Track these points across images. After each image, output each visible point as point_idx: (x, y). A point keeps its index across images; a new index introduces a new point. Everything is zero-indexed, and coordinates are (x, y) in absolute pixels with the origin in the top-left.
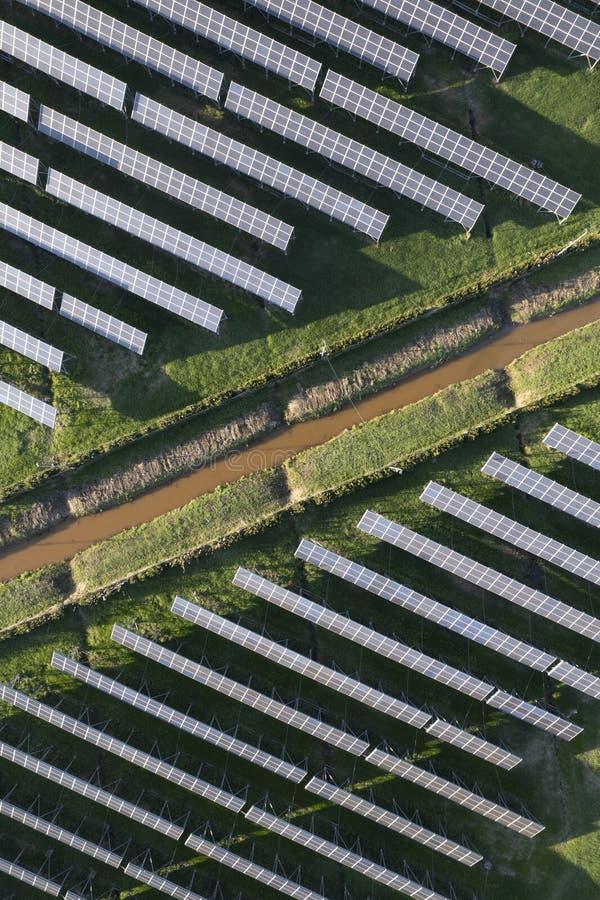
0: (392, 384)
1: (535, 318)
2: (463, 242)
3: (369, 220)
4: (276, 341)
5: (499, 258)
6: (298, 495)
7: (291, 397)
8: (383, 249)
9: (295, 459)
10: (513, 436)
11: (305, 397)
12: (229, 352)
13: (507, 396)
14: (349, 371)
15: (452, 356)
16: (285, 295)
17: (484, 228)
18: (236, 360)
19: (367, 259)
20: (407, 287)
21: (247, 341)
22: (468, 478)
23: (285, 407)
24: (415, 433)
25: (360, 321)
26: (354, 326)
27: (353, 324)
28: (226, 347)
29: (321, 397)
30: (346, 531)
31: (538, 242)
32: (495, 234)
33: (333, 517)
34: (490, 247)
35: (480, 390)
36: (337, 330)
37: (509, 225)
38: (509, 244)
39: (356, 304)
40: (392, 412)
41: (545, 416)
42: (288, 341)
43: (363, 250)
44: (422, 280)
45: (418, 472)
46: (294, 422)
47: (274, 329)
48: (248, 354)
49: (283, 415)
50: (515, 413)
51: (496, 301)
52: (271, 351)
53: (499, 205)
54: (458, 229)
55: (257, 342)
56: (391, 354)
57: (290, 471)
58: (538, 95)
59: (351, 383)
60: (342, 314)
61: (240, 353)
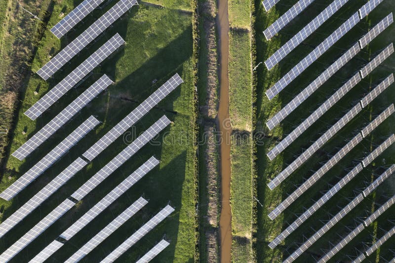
0: (219, 179)
1: (217, 109)
2: (174, 126)
3: (151, 163)
4: (183, 219)
5: (187, 113)
6: (249, 236)
7: (208, 222)
8: (163, 160)
9: (233, 230)
11: (210, 216)
12: (179, 239)
14: (207, 194)
15: (218, 150)
16: (167, 211)
17: (172, 115)
18: (183, 237)
19: (165, 168)
20: (183, 156)
21: (178, 230)
22: (271, 165)
23: (211, 225)
24: (244, 179)
25: (189, 181)
26: (190, 185)
27: (189, 185)
28: (177, 239)
29: (213, 210)
30: (271, 222)
31: (187, 94)
32: (176, 111)
33: (263, 226)
34: (180, 115)
35: (237, 145)
36: (189, 193)
37: (175, 103)
38: (183, 107)
39: (182, 180)
40: (231, 183)
41: (260, 122)
42: (185, 214)
43: (161, 168)
44: (183, 149)
45: (261, 187)
46: (218, 224)
47: (178, 217)
48: (183, 232)
49: (213, 228)
51: (205, 123)
52: (186, 222)
53: (164, 108)
54: (169, 127)
55: (180, 226)
56: (207, 175)
57: (237, 234)
58: (127, 69)
59: (212, 196)
60: (183, 188)
61: (181, 235)
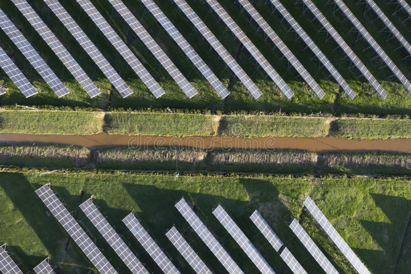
1: (80, 147)
2: (95, 194)
3: (132, 223)
4: (196, 189)
5: (83, 181)
6: (217, 118)
7: (201, 162)
8: (131, 207)
9: (211, 134)
10: (113, 101)
11: (194, 159)
12: (218, 194)
13: (107, 119)
14: (170, 162)
15: (123, 148)
16: (183, 207)
17: (84, 197)
18: (216, 189)
19: (141, 207)
20: (129, 186)
21: (208, 195)
22: (140, 92)
23: (205, 159)
24: (154, 122)
25: (155, 181)
26: (159, 180)
27: (159, 181)
28: (218, 196)
29: (188, 156)
30: (203, 93)
31: (63, 180)
32: (80, 192)
33: (206, 102)
34: (85, 187)
35: (118, 128)
36: (167, 182)
37: (73, 193)
38: (76, 185)
39: (153, 189)
40: (160, 135)
41: (95, 104)
42: (190, 186)
43: (140, 211)
44: (120, 186)
45: (161, 105)
47: (194, 195)
48: (210, 189)
49: (207, 155)
50: (107, 111)
51: (93, 162)
52: (200, 186)
53: (73, 204)
54: (95, 201)
55: (204, 193)
56: (149, 161)
57: (216, 130)
58: (34, 243)
59: (172, 156)
60: (162, 187)
61: (213, 191)
